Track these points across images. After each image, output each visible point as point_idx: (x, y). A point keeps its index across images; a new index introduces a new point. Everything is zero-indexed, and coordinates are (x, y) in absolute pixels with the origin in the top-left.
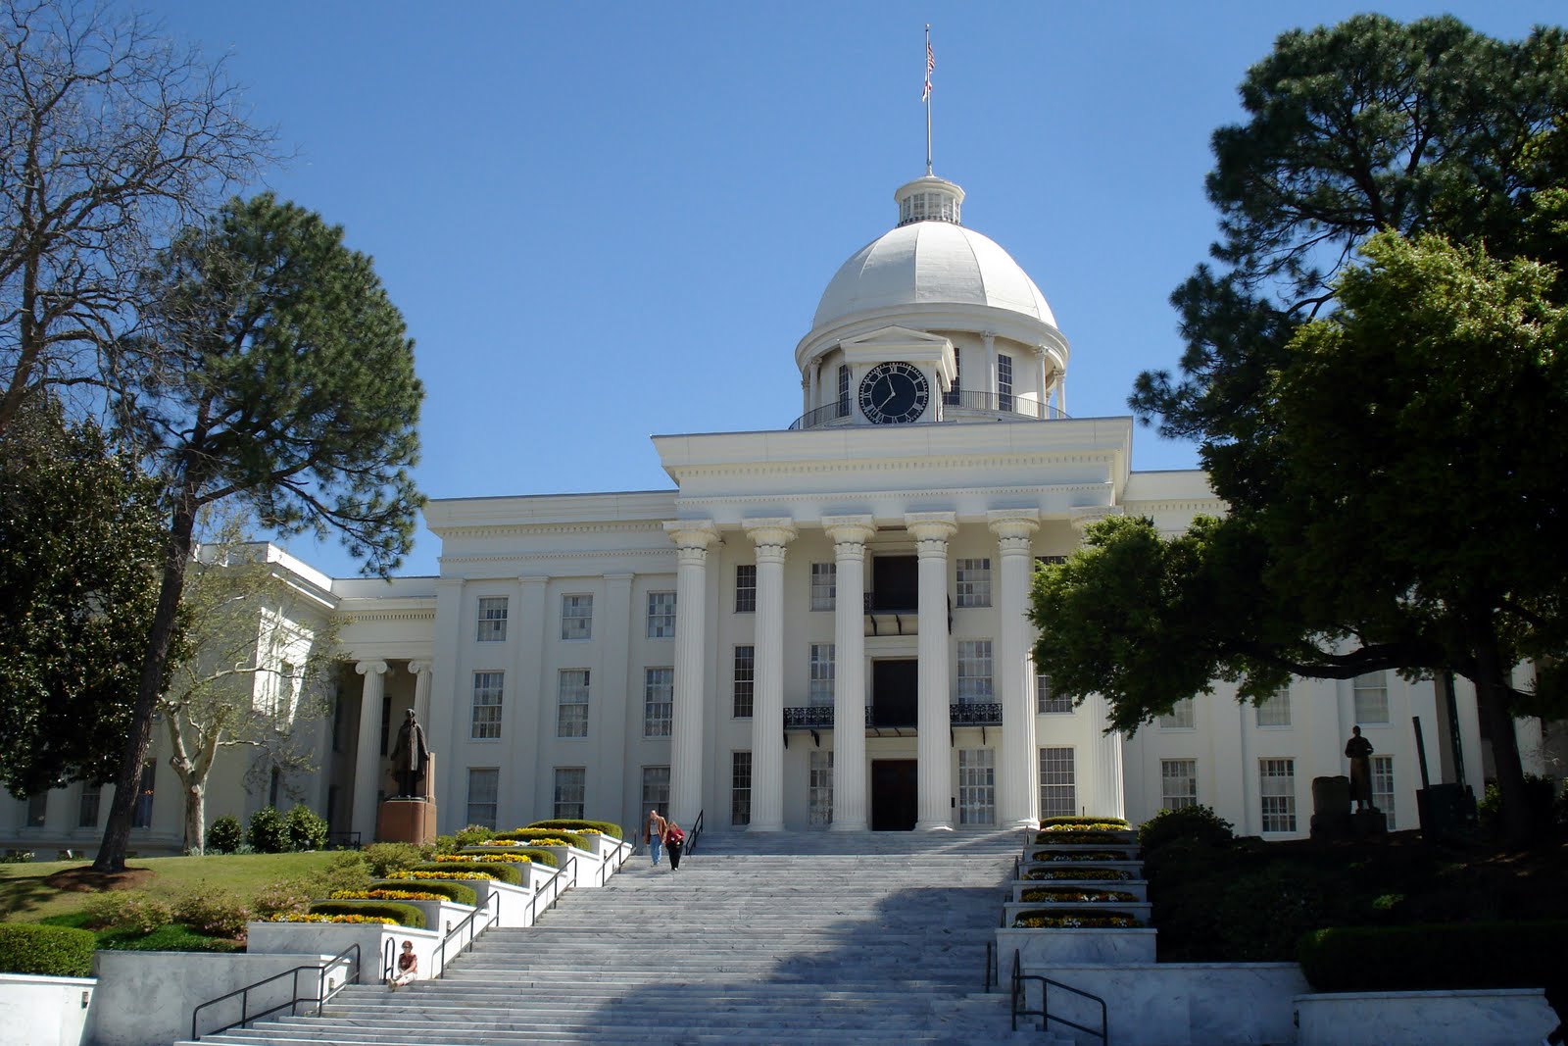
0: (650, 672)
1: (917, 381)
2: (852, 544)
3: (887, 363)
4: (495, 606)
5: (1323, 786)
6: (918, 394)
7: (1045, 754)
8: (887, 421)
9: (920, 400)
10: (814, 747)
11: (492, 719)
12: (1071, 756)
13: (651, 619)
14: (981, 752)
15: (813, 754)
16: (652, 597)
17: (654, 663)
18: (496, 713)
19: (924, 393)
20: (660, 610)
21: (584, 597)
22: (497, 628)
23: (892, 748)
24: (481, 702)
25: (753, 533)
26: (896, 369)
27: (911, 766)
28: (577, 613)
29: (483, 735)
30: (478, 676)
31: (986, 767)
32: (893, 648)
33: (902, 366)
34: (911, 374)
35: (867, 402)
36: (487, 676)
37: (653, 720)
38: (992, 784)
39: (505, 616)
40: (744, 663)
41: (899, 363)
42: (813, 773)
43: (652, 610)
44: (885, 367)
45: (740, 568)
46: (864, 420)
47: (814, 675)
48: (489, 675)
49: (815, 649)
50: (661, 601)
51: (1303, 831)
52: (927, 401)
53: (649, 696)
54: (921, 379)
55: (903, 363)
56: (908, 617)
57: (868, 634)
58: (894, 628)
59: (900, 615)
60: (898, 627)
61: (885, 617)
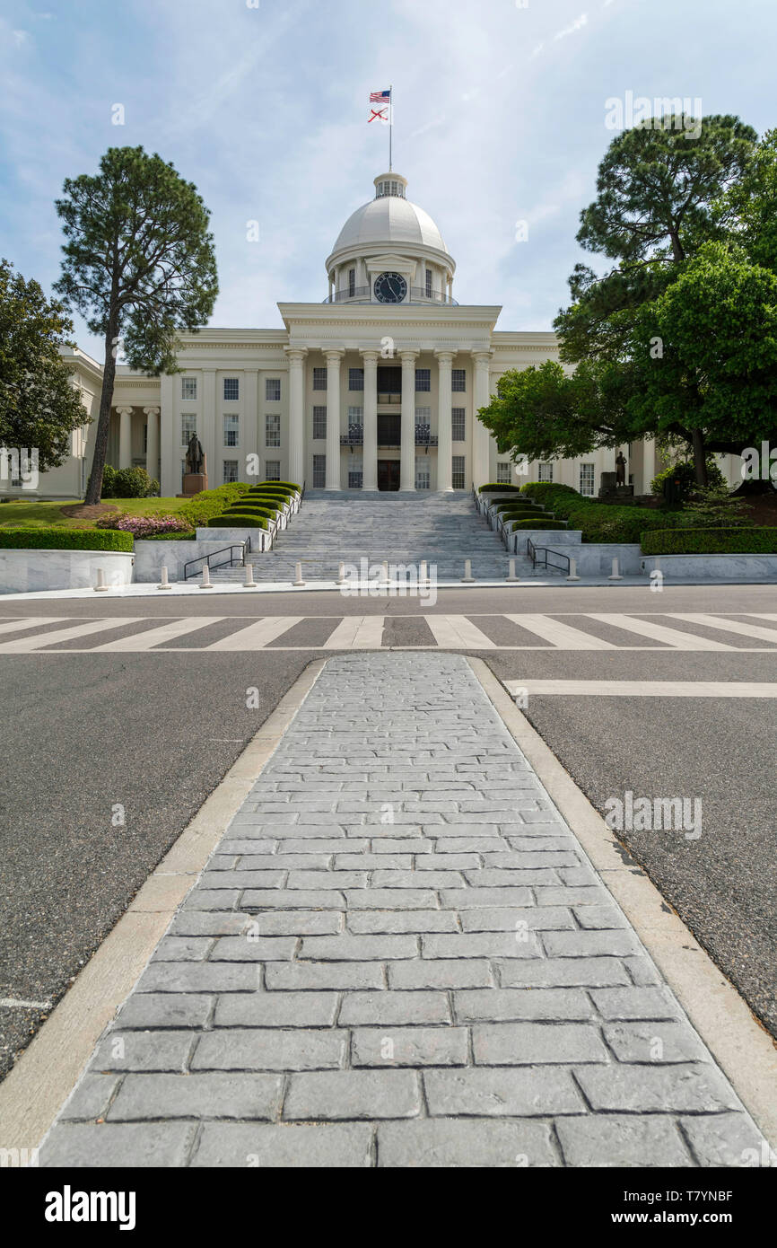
0: (267, 417)
1: (401, 282)
2: (372, 360)
4: (190, 383)
5: (605, 476)
6: (402, 289)
7: (454, 458)
8: (387, 301)
9: (403, 292)
10: (349, 454)
12: (466, 458)
13: (267, 392)
14: (424, 458)
16: (268, 381)
17: (269, 413)
19: (405, 289)
20: (272, 388)
21: (235, 379)
22: (191, 393)
23: (389, 455)
24: (186, 428)
25: (326, 353)
26: (392, 276)
27: (398, 463)
28: (231, 389)
31: (426, 464)
32: (389, 410)
33: (395, 274)
34: (399, 278)
35: (378, 292)
37: (270, 439)
39: (195, 388)
40: (320, 414)
41: (393, 272)
42: (350, 465)
43: (267, 387)
44: (386, 274)
45: (314, 369)
46: (377, 301)
47: (350, 420)
48: (189, 415)
49: (350, 409)
50: (272, 384)
51: (596, 495)
52: (406, 293)
53: (267, 428)
54: (403, 281)
56: (394, 396)
57: (378, 402)
58: (387, 400)
59: (392, 395)
60: (392, 400)
61: (385, 396)
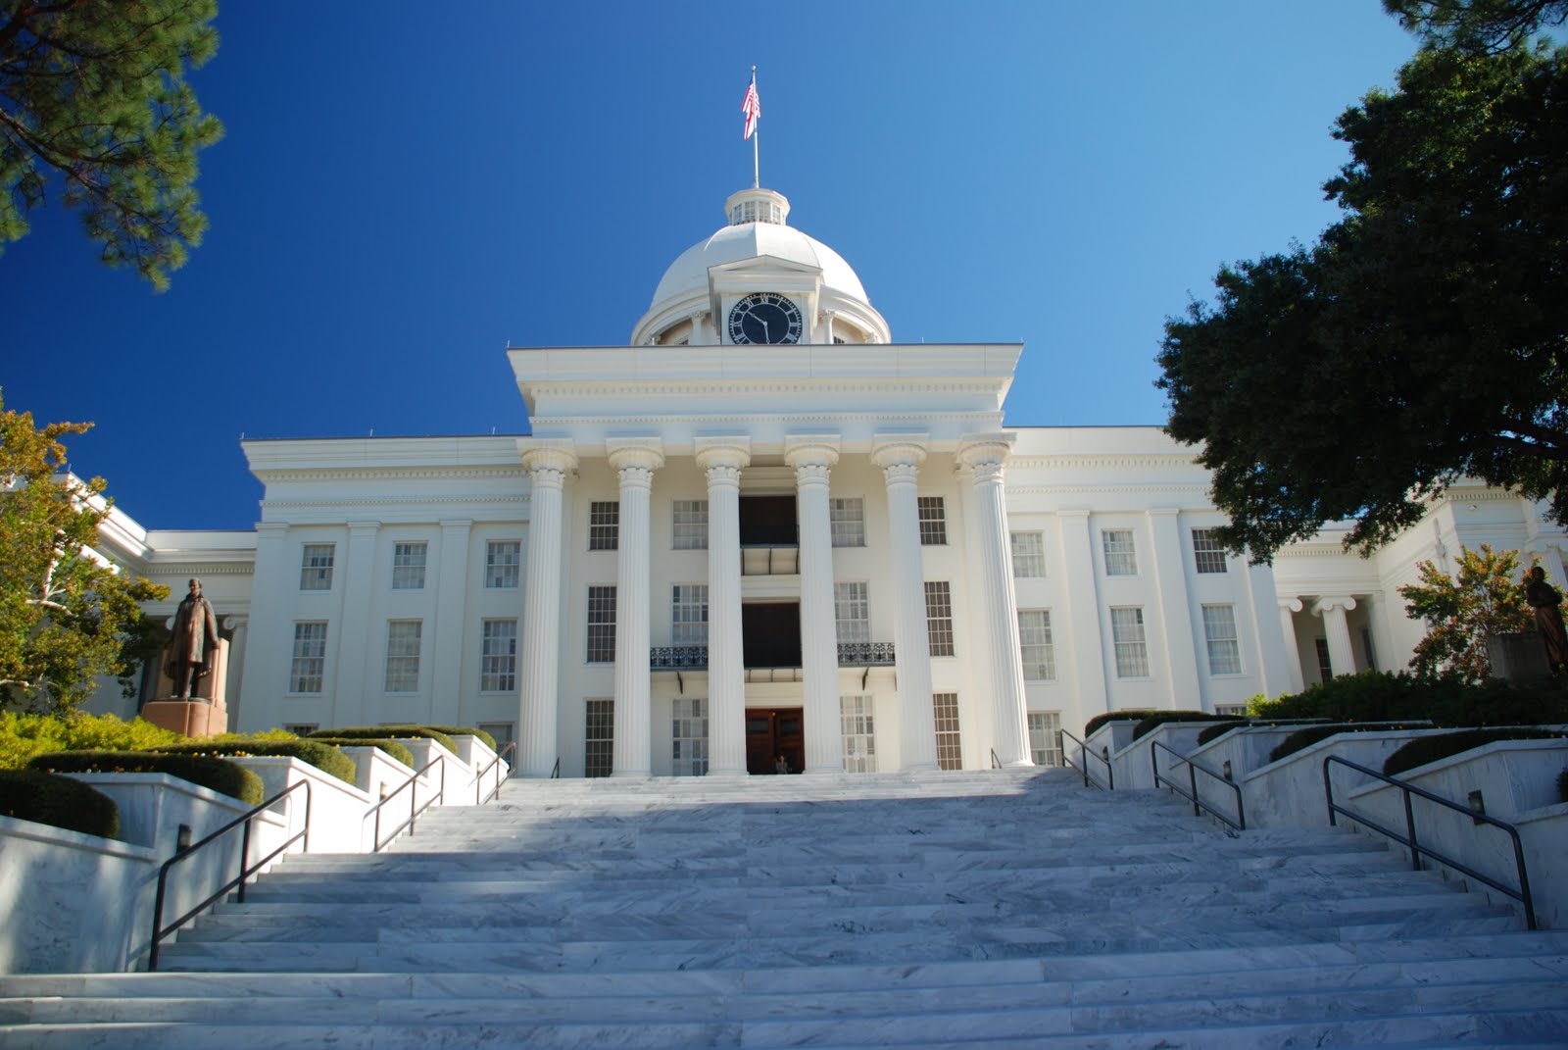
0: (487, 624)
1: (789, 312)
2: (727, 468)
3: (758, 294)
4: (320, 554)
6: (791, 324)
9: (793, 331)
10: (677, 695)
11: (313, 673)
12: (955, 702)
13: (490, 569)
14: (859, 699)
15: (676, 702)
16: (491, 546)
17: (493, 614)
18: (317, 666)
19: (797, 324)
20: (500, 560)
21: (417, 546)
22: (322, 576)
23: (774, 695)
24: (301, 654)
25: (617, 455)
26: (767, 300)
29: (301, 690)
30: (299, 627)
31: (864, 715)
32: (772, 590)
33: (774, 298)
34: (783, 305)
35: (737, 331)
36: (308, 626)
37: (490, 674)
38: (872, 732)
39: (331, 564)
40: (602, 604)
41: (771, 294)
42: (676, 723)
43: (491, 559)
44: (755, 297)
45: (594, 505)
47: (676, 617)
48: (311, 625)
49: (676, 591)
50: (500, 551)
52: (800, 332)
53: (486, 650)
54: (793, 310)
55: (774, 294)
56: (782, 553)
57: (743, 573)
58: (764, 566)
59: (774, 550)
60: (776, 565)
61: (758, 553)
